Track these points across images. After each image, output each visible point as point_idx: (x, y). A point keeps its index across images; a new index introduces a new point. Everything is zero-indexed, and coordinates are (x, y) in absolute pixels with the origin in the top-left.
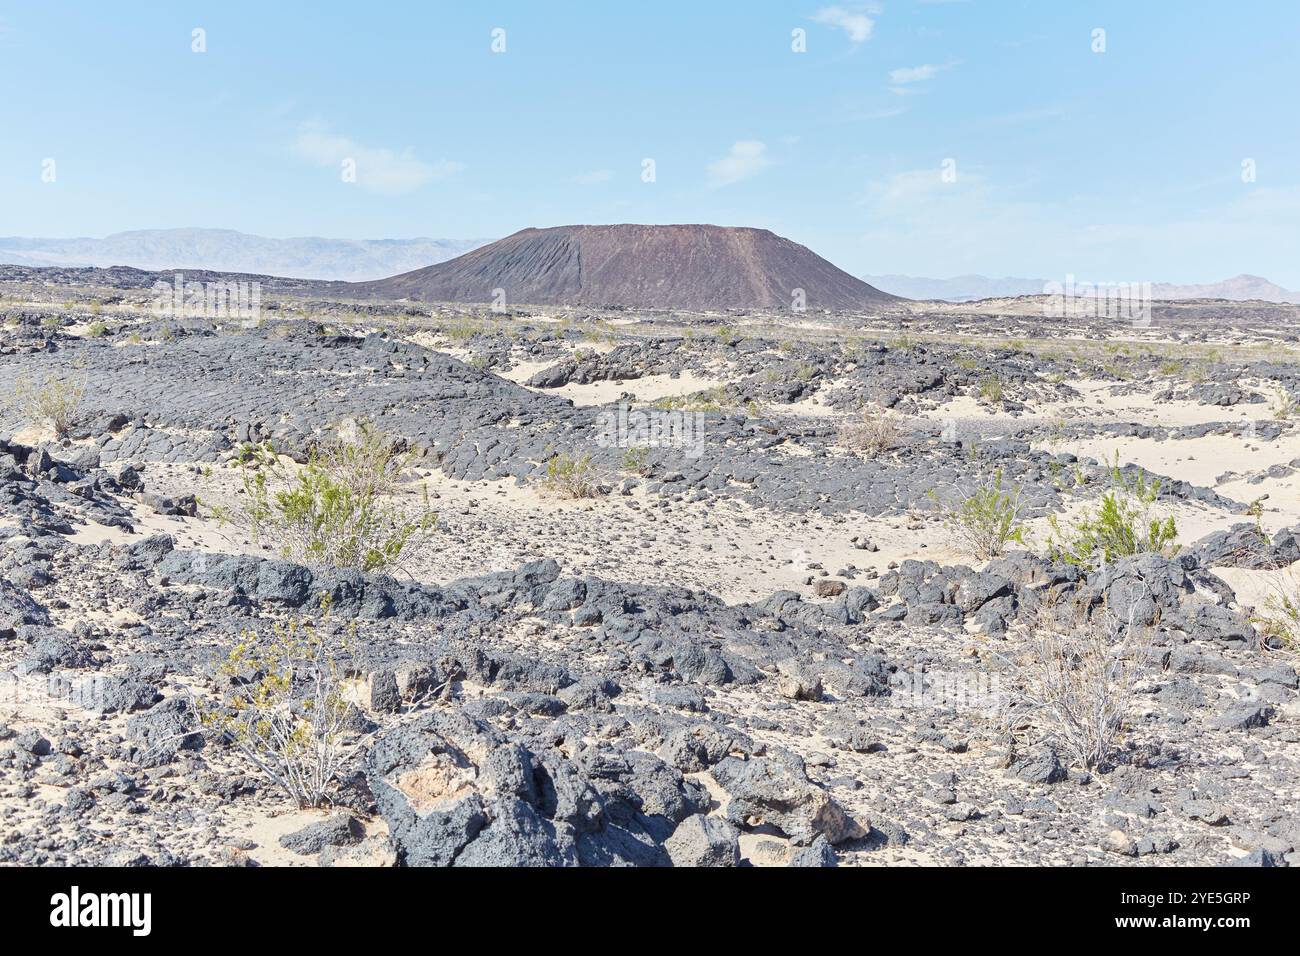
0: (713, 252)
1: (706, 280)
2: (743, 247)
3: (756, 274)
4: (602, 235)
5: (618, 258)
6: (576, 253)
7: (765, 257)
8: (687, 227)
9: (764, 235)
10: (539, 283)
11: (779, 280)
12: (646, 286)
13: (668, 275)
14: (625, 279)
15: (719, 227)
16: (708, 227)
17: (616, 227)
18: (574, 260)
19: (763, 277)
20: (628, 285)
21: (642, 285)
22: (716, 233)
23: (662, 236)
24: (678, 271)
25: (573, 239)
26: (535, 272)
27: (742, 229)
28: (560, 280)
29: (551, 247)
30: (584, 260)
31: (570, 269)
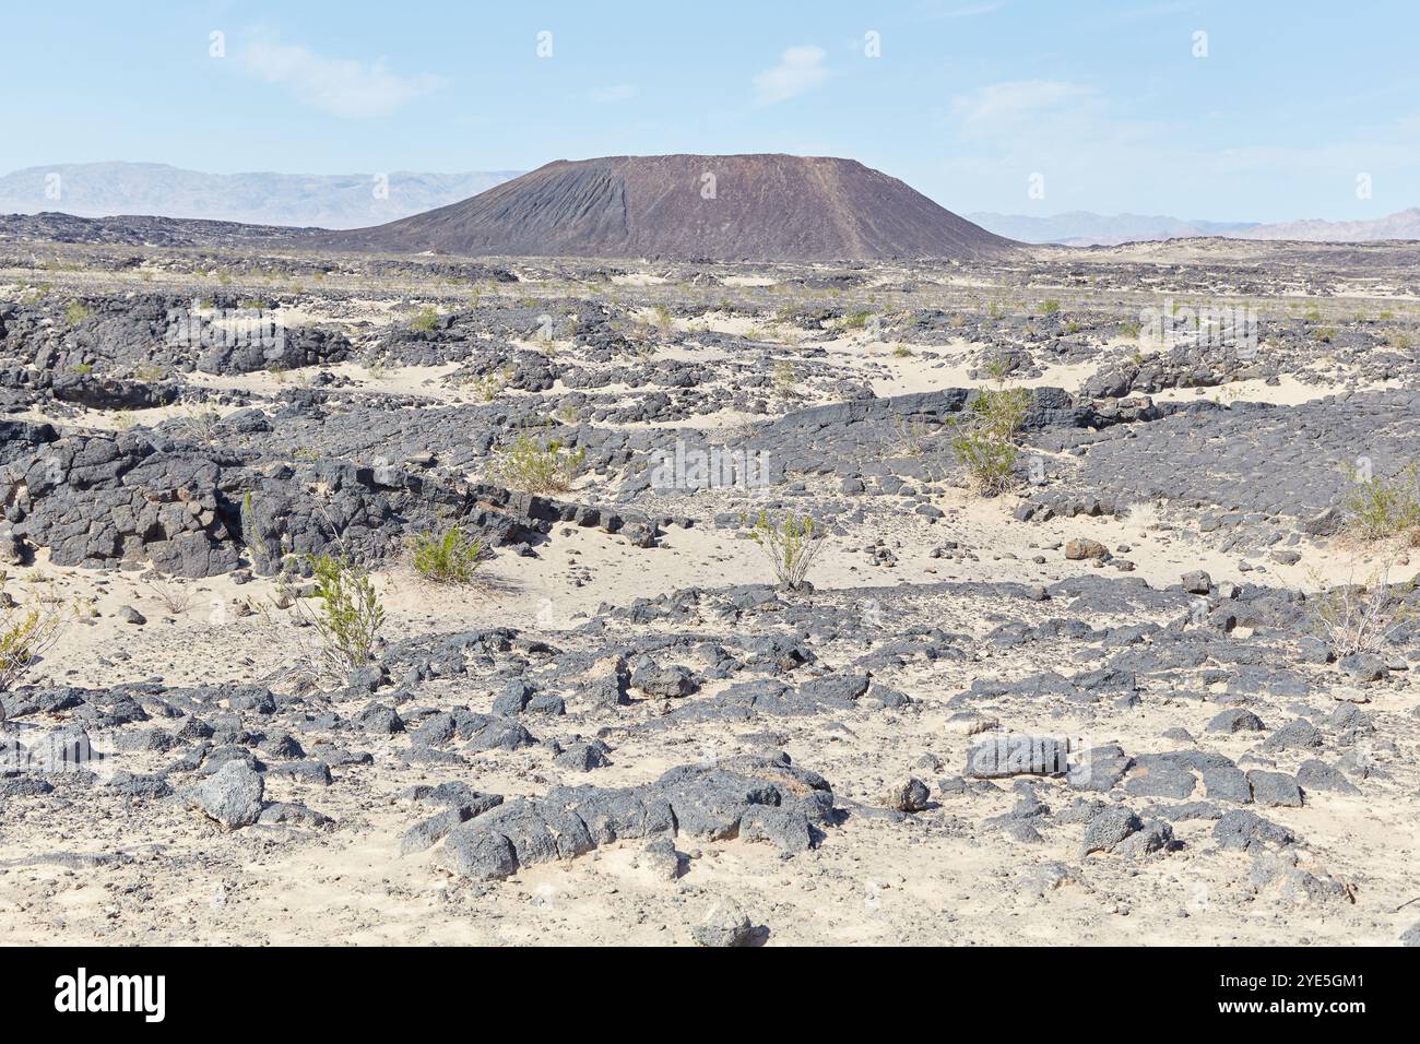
0: (789, 187)
1: (782, 223)
2: (826, 182)
3: (842, 214)
4: (650, 168)
5: (671, 198)
6: (620, 192)
7: (853, 195)
8: (756, 157)
9: (850, 167)
10: (575, 228)
11: (871, 222)
12: (708, 232)
13: (734, 217)
14: (681, 222)
15: (796, 158)
16: (782, 157)
17: (667, 158)
18: (618, 199)
19: (852, 219)
20: (685, 230)
21: (703, 230)
22: (791, 167)
23: (726, 170)
24: (747, 212)
25: (615, 173)
26: (569, 215)
27: (824, 160)
28: (601, 225)
29: (588, 183)
30: (630, 200)
31: (614, 211)
